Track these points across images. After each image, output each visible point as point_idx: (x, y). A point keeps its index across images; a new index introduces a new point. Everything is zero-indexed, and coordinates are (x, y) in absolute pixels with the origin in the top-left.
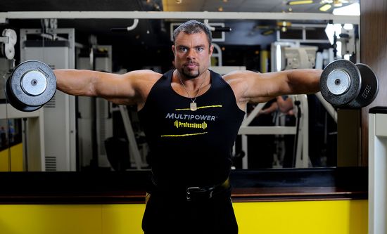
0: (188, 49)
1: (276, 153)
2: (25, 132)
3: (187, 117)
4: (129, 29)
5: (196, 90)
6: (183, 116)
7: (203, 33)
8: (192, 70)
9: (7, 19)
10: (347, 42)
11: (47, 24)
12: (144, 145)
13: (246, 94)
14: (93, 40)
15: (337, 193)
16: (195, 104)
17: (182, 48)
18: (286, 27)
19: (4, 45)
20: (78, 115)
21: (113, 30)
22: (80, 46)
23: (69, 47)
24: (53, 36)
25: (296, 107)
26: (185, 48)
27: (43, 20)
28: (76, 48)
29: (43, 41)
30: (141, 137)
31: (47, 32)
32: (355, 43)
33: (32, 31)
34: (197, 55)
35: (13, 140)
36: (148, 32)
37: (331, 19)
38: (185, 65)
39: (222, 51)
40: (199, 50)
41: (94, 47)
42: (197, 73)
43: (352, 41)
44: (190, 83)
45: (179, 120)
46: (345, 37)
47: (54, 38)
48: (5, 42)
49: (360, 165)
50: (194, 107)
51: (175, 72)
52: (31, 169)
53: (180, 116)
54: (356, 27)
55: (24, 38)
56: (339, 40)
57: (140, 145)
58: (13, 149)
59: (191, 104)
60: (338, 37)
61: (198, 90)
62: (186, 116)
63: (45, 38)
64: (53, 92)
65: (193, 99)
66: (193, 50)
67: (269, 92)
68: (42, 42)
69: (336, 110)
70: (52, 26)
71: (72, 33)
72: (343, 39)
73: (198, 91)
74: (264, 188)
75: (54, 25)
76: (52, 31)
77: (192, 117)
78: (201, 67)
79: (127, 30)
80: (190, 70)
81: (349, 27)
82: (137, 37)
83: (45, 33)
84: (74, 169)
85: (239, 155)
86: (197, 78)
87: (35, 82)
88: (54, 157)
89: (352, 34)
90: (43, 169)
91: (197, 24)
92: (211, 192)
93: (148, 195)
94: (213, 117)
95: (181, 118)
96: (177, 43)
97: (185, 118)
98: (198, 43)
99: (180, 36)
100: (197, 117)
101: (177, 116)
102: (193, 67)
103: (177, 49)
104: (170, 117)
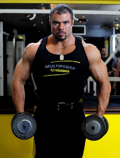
0: (59, 23)
3: (58, 66)
4: (31, 19)
7: (68, 13)
8: (62, 36)
14: (15, 31)
17: (56, 22)
18: (118, 27)
21: (22, 20)
34: (64, 26)
36: (42, 23)
40: (66, 24)
42: (65, 38)
45: (53, 68)
50: (62, 57)
53: (53, 66)
62: (57, 65)
66: (62, 24)
71: (1, 24)
77: (61, 66)
78: (67, 34)
79: (29, 20)
86: (65, 40)
91: (65, 7)
92: (72, 106)
93: (35, 107)
94: (73, 67)
95: (54, 67)
96: (53, 20)
97: (56, 67)
98: (65, 20)
99: (54, 15)
100: (64, 66)
101: (52, 66)
102: (62, 34)
103: (53, 22)
104: (47, 67)
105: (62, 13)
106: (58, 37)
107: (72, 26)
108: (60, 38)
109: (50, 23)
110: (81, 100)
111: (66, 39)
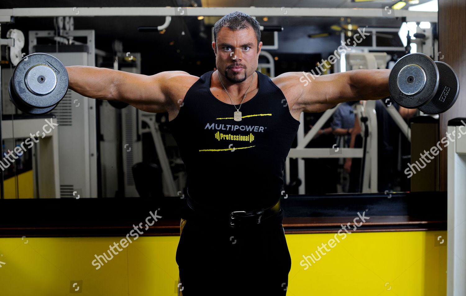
0: (233, 48)
1: (340, 184)
2: (35, 155)
3: (230, 128)
4: (160, 28)
5: (241, 95)
6: (225, 127)
7: (251, 28)
8: (238, 73)
9: (12, 17)
10: (424, 43)
11: (61, 25)
12: (181, 175)
13: (300, 100)
14: (118, 46)
15: (410, 223)
16: (240, 113)
17: (225, 47)
18: (352, 31)
19: (9, 48)
20: (100, 138)
21: (141, 30)
22: (102, 53)
23: (88, 53)
24: (68, 40)
25: (363, 124)
26: (228, 47)
27: (57, 18)
28: (97, 56)
29: (57, 45)
30: (177, 165)
31: (61, 34)
32: (433, 45)
33: (43, 34)
34: (243, 55)
35: (21, 167)
36: (183, 33)
37: (404, 15)
38: (229, 68)
39: (275, 62)
40: (246, 49)
41: (119, 54)
42: (244, 77)
43: (429, 42)
44: (234, 88)
45: (221, 131)
46: (421, 37)
47: (71, 42)
48: (10, 45)
49: (438, 190)
50: (238, 116)
51: (215, 74)
52: (43, 195)
53: (222, 127)
54: (434, 25)
55: (33, 42)
56: (414, 41)
57: (176, 175)
58: (22, 177)
59: (235, 113)
60: (413, 38)
61: (244, 95)
62: (229, 126)
63: (59, 43)
64: (64, 92)
65: (238, 106)
66: (239, 49)
67: (328, 97)
68: (55, 47)
69: (409, 126)
70: (67, 27)
71: (91, 35)
72: (419, 39)
73: (243, 97)
74: (323, 217)
75: (70, 26)
76: (67, 33)
77: (236, 127)
78: (248, 70)
79: (157, 30)
80: (236, 73)
81: (426, 26)
82: (172, 44)
83: (59, 35)
84: (95, 195)
85: (294, 183)
86: (243, 82)
87: (42, 79)
88: (72, 186)
89: (429, 34)
90: (58, 196)
91: (243, 17)
92: (260, 218)
93: (183, 222)
94: (261, 127)
95: (223, 129)
96: (219, 41)
97: (228, 129)
98: (245, 41)
99: (222, 32)
100: (243, 128)
101: (218, 127)
102: (239, 70)
103: (219, 46)
104: (210, 128)
105: (238, 28)
106: (229, 76)
107: (259, 54)
108: (235, 77)
109: (214, 49)
110: (277, 206)
111: (246, 80)
